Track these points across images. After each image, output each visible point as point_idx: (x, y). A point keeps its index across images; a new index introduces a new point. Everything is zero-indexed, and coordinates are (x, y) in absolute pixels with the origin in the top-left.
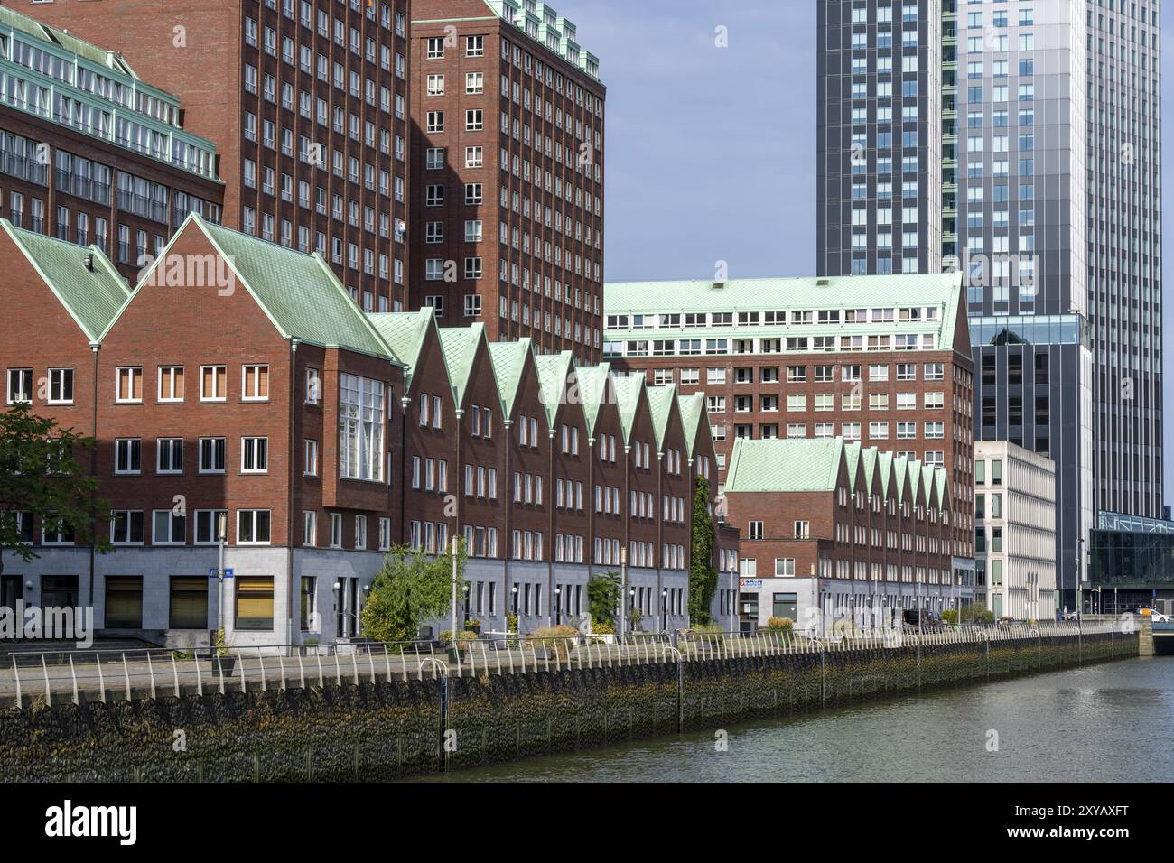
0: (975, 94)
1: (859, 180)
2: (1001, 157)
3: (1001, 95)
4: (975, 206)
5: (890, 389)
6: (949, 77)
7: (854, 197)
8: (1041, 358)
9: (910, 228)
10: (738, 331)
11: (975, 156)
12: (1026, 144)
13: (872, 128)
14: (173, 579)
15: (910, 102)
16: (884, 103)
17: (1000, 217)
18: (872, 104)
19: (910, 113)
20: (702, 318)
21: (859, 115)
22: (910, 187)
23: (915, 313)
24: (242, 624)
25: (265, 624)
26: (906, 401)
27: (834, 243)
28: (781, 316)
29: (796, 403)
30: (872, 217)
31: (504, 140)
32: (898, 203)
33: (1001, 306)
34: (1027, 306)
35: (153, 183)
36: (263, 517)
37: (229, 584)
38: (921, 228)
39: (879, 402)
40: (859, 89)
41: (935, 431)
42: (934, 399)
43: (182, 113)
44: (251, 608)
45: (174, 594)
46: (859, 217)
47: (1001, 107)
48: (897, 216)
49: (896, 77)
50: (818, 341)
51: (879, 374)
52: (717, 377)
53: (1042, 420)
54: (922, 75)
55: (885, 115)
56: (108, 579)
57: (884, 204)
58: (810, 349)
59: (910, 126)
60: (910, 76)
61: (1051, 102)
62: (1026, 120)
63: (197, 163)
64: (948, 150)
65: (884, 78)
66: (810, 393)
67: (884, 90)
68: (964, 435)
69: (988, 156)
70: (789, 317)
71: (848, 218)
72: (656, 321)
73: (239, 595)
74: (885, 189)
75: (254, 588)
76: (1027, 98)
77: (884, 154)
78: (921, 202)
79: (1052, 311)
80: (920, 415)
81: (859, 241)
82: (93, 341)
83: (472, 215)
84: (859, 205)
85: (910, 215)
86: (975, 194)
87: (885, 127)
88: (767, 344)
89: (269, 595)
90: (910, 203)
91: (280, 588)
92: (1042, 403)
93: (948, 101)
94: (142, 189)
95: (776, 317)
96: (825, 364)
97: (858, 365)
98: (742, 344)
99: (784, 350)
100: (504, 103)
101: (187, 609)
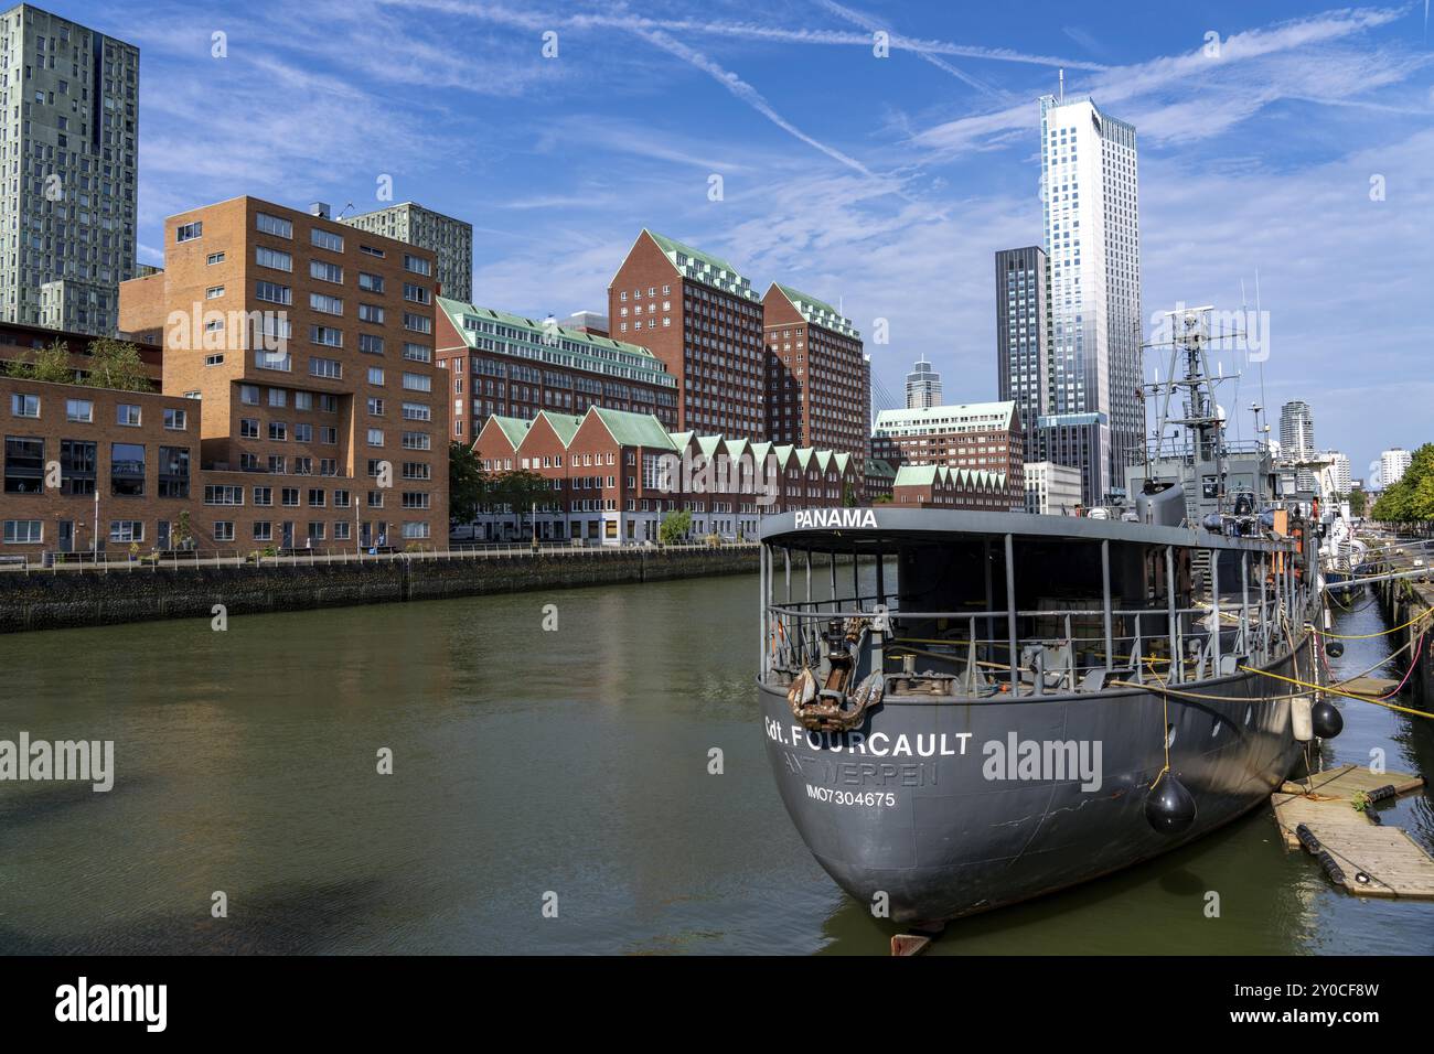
0: (1059, 330)
1: (1014, 365)
2: (1070, 353)
3: (1069, 330)
4: (1060, 372)
5: (985, 445)
6: (1050, 324)
7: (1012, 372)
8: (1084, 430)
9: (1034, 382)
10: (931, 426)
11: (1060, 354)
12: (1080, 348)
13: (1018, 345)
14: (590, 522)
15: (1033, 335)
16: (1023, 335)
17: (1070, 376)
18: (1018, 336)
19: (1033, 339)
20: (919, 422)
21: (1013, 341)
22: (1034, 367)
23: (996, 417)
24: (608, 536)
25: (614, 536)
26: (992, 450)
27: (1005, 389)
28: (947, 420)
29: (952, 452)
30: (1019, 379)
31: (811, 365)
32: (1029, 373)
33: (1071, 410)
34: (1081, 410)
35: (648, 390)
36: (614, 502)
37: (604, 523)
38: (1039, 382)
39: (982, 450)
40: (1013, 331)
41: (1003, 460)
42: (1002, 448)
43: (665, 366)
44: (611, 531)
45: (590, 527)
46: (1014, 379)
47: (1069, 334)
48: (1029, 378)
49: (1027, 325)
50: (960, 429)
51: (982, 440)
52: (923, 443)
53: (1085, 453)
54: (1037, 325)
55: (1023, 340)
56: (572, 523)
57: (1024, 374)
58: (957, 432)
59: (1033, 344)
60: (1033, 325)
61: (1089, 331)
62: (1079, 339)
63: (668, 382)
64: (1051, 352)
65: (1023, 326)
66: (957, 447)
67: (1023, 331)
68: (1019, 461)
69: (1065, 353)
70: (950, 420)
71: (1010, 379)
72: (902, 424)
73: (607, 527)
74: (1024, 368)
75: (611, 524)
76: (1079, 330)
77: (1023, 355)
78: (1038, 372)
79: (1092, 411)
80: (998, 454)
81: (1015, 388)
82: (566, 447)
83: (800, 391)
84: (1014, 374)
85: (1034, 377)
86: (1060, 368)
87: (1023, 345)
88: (941, 430)
89: (615, 527)
90: (1033, 373)
91: (618, 524)
92: (1085, 446)
93: (1050, 333)
94: (643, 393)
95: (945, 420)
96: (962, 437)
97: (974, 436)
98: (933, 431)
99: (947, 432)
100: (810, 352)
101: (593, 531)
